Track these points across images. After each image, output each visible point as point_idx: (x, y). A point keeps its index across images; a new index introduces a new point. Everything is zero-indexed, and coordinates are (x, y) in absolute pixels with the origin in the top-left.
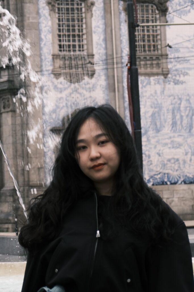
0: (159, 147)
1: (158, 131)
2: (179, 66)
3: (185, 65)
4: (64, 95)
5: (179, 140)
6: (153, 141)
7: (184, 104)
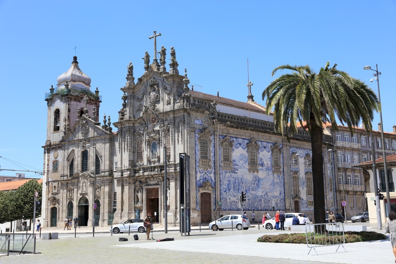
0: (230, 196)
1: (229, 190)
2: (236, 167)
3: (237, 167)
4: (202, 174)
5: (235, 194)
6: (228, 194)
7: (237, 180)
